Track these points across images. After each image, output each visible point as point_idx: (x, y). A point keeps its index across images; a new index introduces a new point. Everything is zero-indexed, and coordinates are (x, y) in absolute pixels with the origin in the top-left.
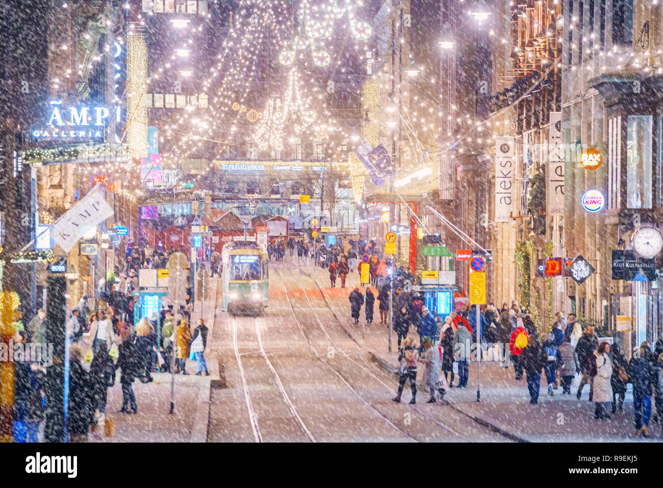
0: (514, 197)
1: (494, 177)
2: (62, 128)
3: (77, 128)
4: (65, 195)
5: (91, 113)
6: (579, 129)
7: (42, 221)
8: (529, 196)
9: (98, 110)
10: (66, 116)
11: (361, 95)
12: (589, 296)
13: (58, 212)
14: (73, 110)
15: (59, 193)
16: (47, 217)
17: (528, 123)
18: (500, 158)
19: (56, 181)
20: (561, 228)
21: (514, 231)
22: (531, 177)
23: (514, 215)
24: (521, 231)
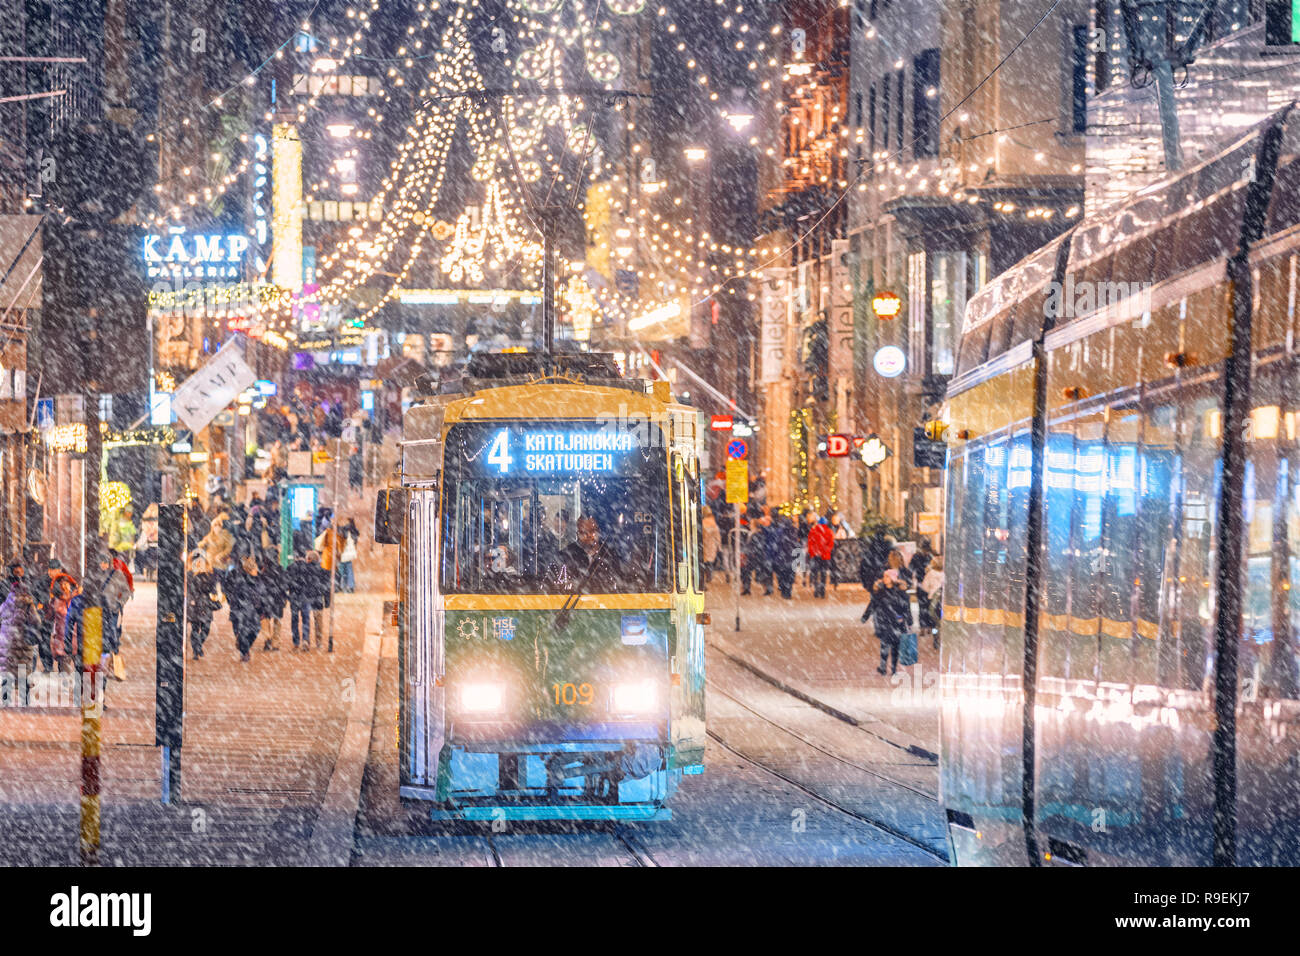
0: (788, 348)
1: (760, 322)
2: (185, 264)
3: (205, 265)
4: (190, 348)
5: (223, 244)
6: (871, 262)
7: (158, 386)
8: (806, 350)
9: (233, 239)
10: (190, 246)
11: (583, 211)
12: (885, 486)
13: (181, 373)
14: (199, 239)
15: (184, 346)
16: (167, 381)
17: (805, 252)
18: (768, 298)
19: (178, 331)
20: (848, 393)
21: (787, 395)
22: (808, 324)
23: (788, 374)
24: (797, 394)
